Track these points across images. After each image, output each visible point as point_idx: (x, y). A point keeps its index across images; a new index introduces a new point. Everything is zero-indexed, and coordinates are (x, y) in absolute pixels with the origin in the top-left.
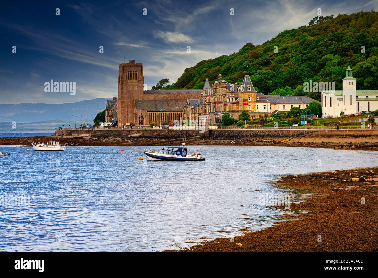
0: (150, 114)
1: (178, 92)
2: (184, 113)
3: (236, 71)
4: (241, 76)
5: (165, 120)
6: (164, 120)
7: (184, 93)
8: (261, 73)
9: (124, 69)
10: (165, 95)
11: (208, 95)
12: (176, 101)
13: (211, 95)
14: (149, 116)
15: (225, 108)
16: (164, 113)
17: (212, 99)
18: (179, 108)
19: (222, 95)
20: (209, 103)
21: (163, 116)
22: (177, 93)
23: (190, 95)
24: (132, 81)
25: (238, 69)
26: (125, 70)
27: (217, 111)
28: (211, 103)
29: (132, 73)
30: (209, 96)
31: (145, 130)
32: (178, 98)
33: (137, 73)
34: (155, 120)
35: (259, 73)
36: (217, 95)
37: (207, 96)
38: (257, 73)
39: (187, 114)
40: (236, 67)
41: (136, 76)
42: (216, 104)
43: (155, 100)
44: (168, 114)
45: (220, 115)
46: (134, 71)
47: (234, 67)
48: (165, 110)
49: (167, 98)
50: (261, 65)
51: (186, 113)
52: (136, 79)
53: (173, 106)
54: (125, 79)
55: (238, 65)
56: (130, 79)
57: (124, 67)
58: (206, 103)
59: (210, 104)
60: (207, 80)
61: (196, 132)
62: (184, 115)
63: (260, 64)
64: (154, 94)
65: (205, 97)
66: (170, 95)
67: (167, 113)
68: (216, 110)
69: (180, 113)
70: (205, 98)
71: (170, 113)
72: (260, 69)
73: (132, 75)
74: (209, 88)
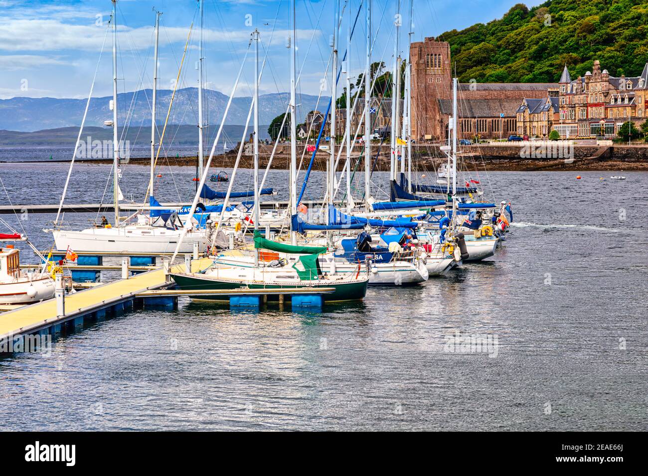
0: (462, 121)
1: (502, 86)
2: (517, 120)
3: (558, 53)
4: (570, 61)
5: (486, 131)
6: (483, 131)
7: (512, 89)
8: (603, 56)
9: (421, 51)
10: (484, 92)
11: (569, 92)
12: (500, 100)
13: (577, 92)
14: (461, 125)
15: (606, 114)
16: (485, 119)
17: (578, 99)
18: (507, 113)
19: (603, 93)
20: (573, 106)
21: (482, 124)
22: (501, 89)
23: (522, 92)
24: (434, 70)
25: (561, 49)
26: (423, 53)
27: (589, 117)
28: (576, 105)
29: (434, 56)
30: (571, 94)
31: (488, 147)
32: (503, 97)
33: (441, 57)
34: (471, 131)
35: (600, 56)
36: (590, 93)
37: (568, 94)
38: (596, 57)
39: (524, 122)
40: (556, 47)
41: (439, 62)
42: (587, 107)
43: (469, 100)
44: (489, 123)
45: (602, 125)
46: (436, 55)
47: (554, 46)
48: (485, 115)
49: (486, 96)
50: (599, 43)
51: (522, 120)
52: (439, 66)
53: (497, 110)
54: (423, 67)
55: (560, 43)
56: (430, 66)
57: (421, 48)
58: (566, 106)
59: (575, 107)
60: (566, 68)
61: (585, 150)
62: (518, 123)
63: (597, 43)
64: (466, 90)
65: (563, 95)
66: (491, 92)
67: (489, 120)
68: (587, 116)
69: (508, 121)
70: (563, 97)
71: (493, 121)
72: (600, 50)
73: (433, 60)
74: (569, 81)
